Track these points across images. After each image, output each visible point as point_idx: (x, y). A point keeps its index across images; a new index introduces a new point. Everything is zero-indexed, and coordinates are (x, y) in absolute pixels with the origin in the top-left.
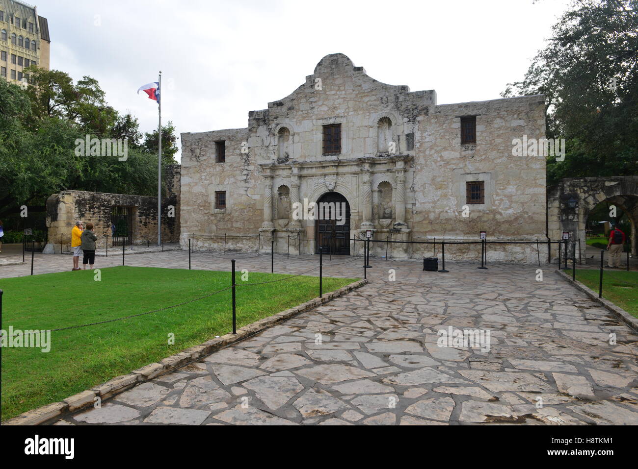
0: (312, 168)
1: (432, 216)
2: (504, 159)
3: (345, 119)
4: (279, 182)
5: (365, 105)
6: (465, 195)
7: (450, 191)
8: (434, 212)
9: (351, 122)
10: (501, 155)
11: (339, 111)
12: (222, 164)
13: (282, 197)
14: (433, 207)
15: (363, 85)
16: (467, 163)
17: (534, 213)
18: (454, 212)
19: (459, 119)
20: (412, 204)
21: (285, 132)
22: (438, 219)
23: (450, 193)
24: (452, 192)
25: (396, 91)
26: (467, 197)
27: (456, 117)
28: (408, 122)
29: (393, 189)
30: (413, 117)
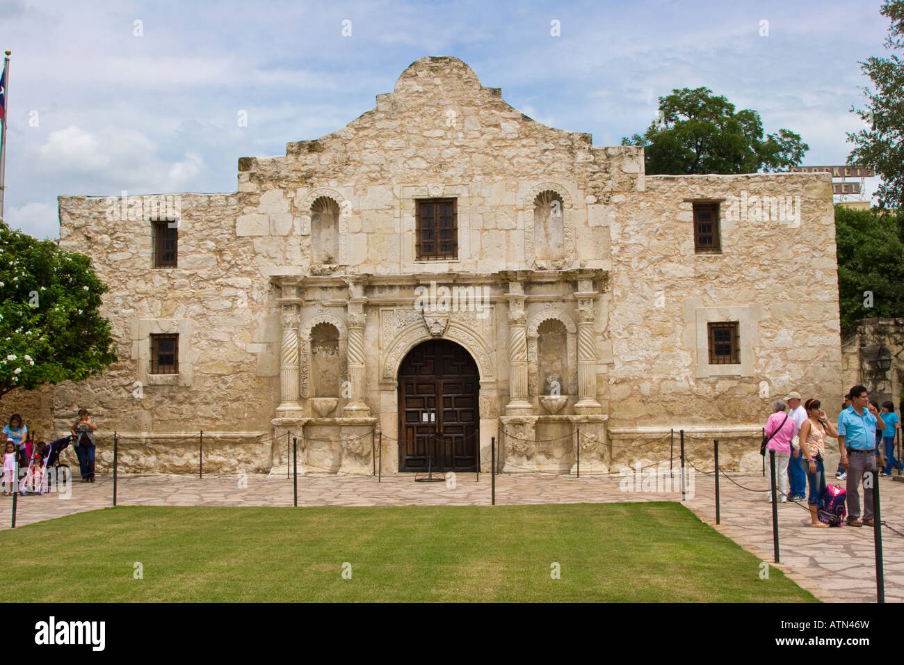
0: (391, 287)
1: (646, 388)
2: (770, 281)
3: (465, 189)
4: (313, 317)
5: (506, 164)
6: (707, 348)
7: (678, 339)
8: (650, 380)
9: (479, 196)
10: (765, 274)
11: (451, 172)
12: (169, 271)
13: (316, 350)
14: (648, 371)
15: (503, 125)
16: (707, 287)
17: (823, 380)
18: (687, 379)
19: (690, 206)
20: (608, 364)
21: (325, 208)
22: (659, 393)
23: (679, 344)
24: (682, 342)
25: (570, 143)
26: (710, 351)
27: (686, 201)
28: (595, 203)
29: (569, 336)
30: (604, 195)
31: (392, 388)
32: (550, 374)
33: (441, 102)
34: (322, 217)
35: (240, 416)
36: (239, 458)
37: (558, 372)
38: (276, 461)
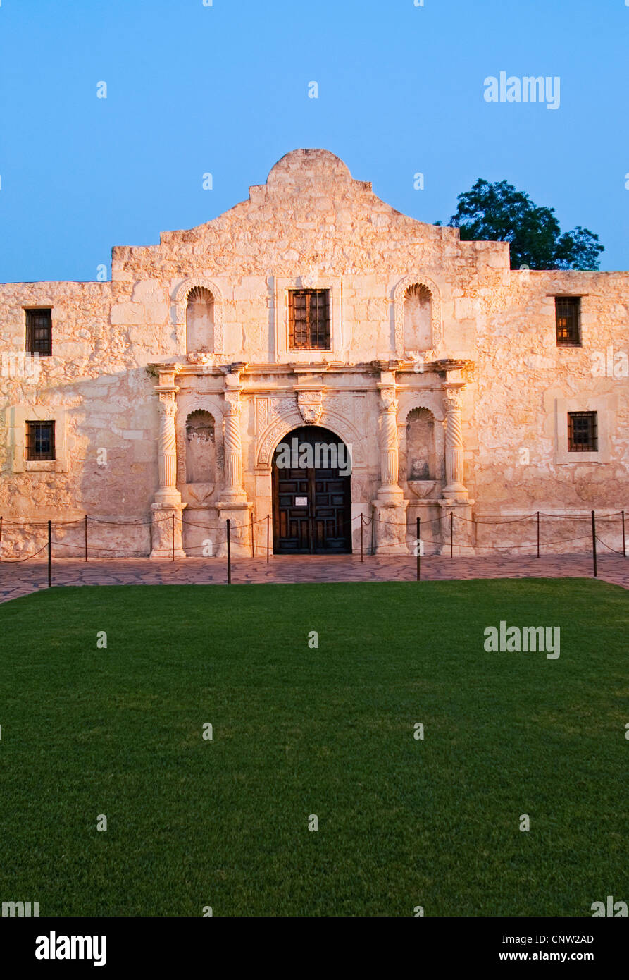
0: (266, 376)
1: (509, 474)
3: (337, 281)
4: (189, 404)
5: (378, 258)
6: (567, 436)
7: (540, 428)
8: (513, 466)
9: (351, 287)
12: (44, 358)
13: (191, 436)
14: (512, 458)
16: (568, 378)
18: (548, 465)
19: (552, 300)
20: (473, 451)
21: (198, 298)
22: (521, 479)
23: (540, 432)
24: (543, 430)
25: (438, 238)
26: (569, 439)
27: (548, 295)
28: (464, 296)
29: (436, 423)
30: (471, 289)
31: (266, 473)
32: (416, 460)
33: (313, 194)
34: (196, 307)
35: (118, 501)
36: (119, 541)
37: (424, 458)
38: (156, 545)
